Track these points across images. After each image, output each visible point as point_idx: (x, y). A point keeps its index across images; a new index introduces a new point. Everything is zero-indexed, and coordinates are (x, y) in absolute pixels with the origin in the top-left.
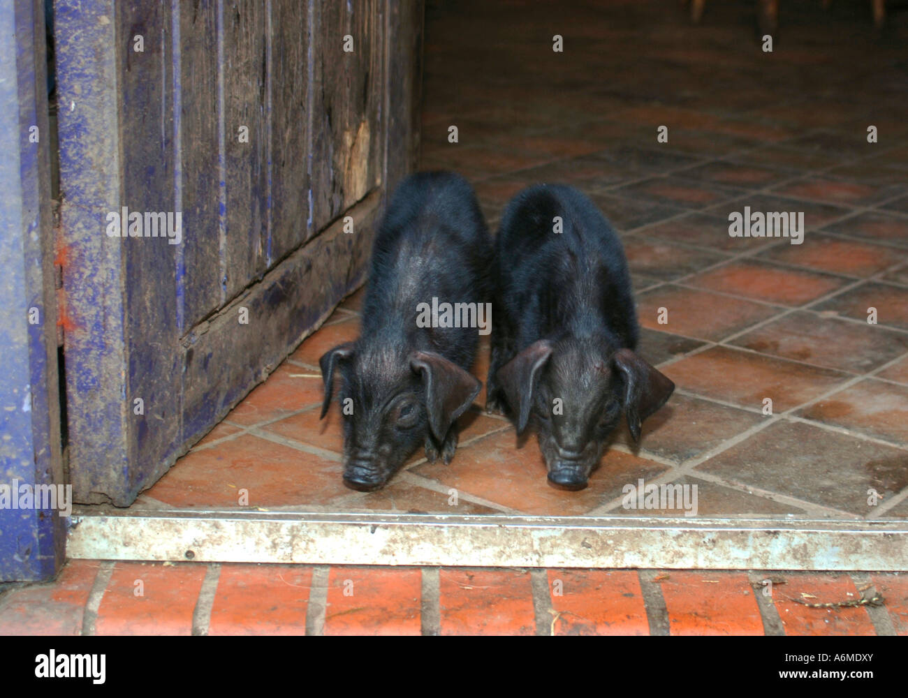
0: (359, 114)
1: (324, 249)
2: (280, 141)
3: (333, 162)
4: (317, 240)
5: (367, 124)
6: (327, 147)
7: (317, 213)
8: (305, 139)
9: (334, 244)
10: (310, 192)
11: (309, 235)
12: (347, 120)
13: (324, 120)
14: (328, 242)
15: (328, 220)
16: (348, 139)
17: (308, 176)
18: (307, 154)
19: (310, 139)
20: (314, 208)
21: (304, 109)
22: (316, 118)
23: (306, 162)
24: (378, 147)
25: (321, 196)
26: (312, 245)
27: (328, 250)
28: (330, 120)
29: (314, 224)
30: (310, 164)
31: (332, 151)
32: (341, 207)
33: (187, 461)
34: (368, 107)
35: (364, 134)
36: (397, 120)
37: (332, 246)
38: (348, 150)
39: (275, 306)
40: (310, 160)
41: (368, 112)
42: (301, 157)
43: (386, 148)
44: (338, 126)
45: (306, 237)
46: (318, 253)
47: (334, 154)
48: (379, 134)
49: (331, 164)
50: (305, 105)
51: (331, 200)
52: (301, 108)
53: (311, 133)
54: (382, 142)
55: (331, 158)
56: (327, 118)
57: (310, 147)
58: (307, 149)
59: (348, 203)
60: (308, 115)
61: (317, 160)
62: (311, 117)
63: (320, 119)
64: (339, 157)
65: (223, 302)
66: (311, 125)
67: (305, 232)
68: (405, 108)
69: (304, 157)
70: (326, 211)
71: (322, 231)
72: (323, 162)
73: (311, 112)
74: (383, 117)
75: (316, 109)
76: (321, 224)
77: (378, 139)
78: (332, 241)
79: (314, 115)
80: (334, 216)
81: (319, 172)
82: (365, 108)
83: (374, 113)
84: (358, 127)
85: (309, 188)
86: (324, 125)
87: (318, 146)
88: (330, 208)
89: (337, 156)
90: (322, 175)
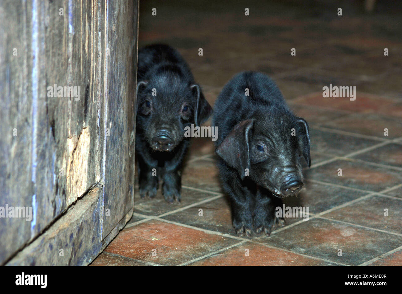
0: (81, 122)
1: (48, 245)
3: (57, 168)
4: (41, 238)
5: (87, 129)
6: (51, 156)
7: (41, 215)
8: (30, 150)
9: (56, 240)
10: (34, 197)
11: (33, 236)
12: (69, 129)
13: (48, 132)
14: (51, 239)
15: (51, 220)
16: (70, 144)
17: (32, 183)
18: (32, 163)
19: (35, 150)
20: (38, 212)
21: (28, 124)
22: (40, 131)
23: (31, 171)
24: (97, 148)
25: (44, 199)
26: (36, 243)
27: (51, 247)
28: (53, 131)
29: (38, 225)
30: (34, 173)
31: (55, 158)
32: (63, 207)
34: (89, 115)
35: (85, 138)
36: (114, 124)
37: (54, 242)
38: (71, 155)
40: (34, 169)
41: (88, 119)
42: (26, 167)
43: (105, 149)
44: (60, 135)
45: (30, 238)
46: (41, 250)
47: (57, 160)
48: (98, 136)
49: (54, 170)
50: (30, 121)
51: (54, 201)
52: (26, 124)
53: (35, 145)
54: (102, 143)
55: (54, 164)
56: (51, 129)
57: (35, 157)
58: (32, 160)
59: (70, 201)
60: (33, 129)
61: (41, 168)
62: (35, 131)
63: (45, 131)
64: (62, 162)
66: (35, 138)
67: (30, 234)
68: (122, 111)
69: (28, 167)
70: (50, 213)
71: (44, 231)
72: (47, 170)
73: (36, 125)
74: (102, 122)
75: (41, 123)
76: (45, 224)
77: (97, 142)
78: (54, 238)
79: (38, 128)
80: (56, 216)
81: (42, 180)
82: (85, 116)
83: (94, 119)
84: (80, 133)
85: (33, 194)
86: (48, 137)
87: (42, 155)
88: (53, 209)
89: (59, 162)
90: (46, 181)
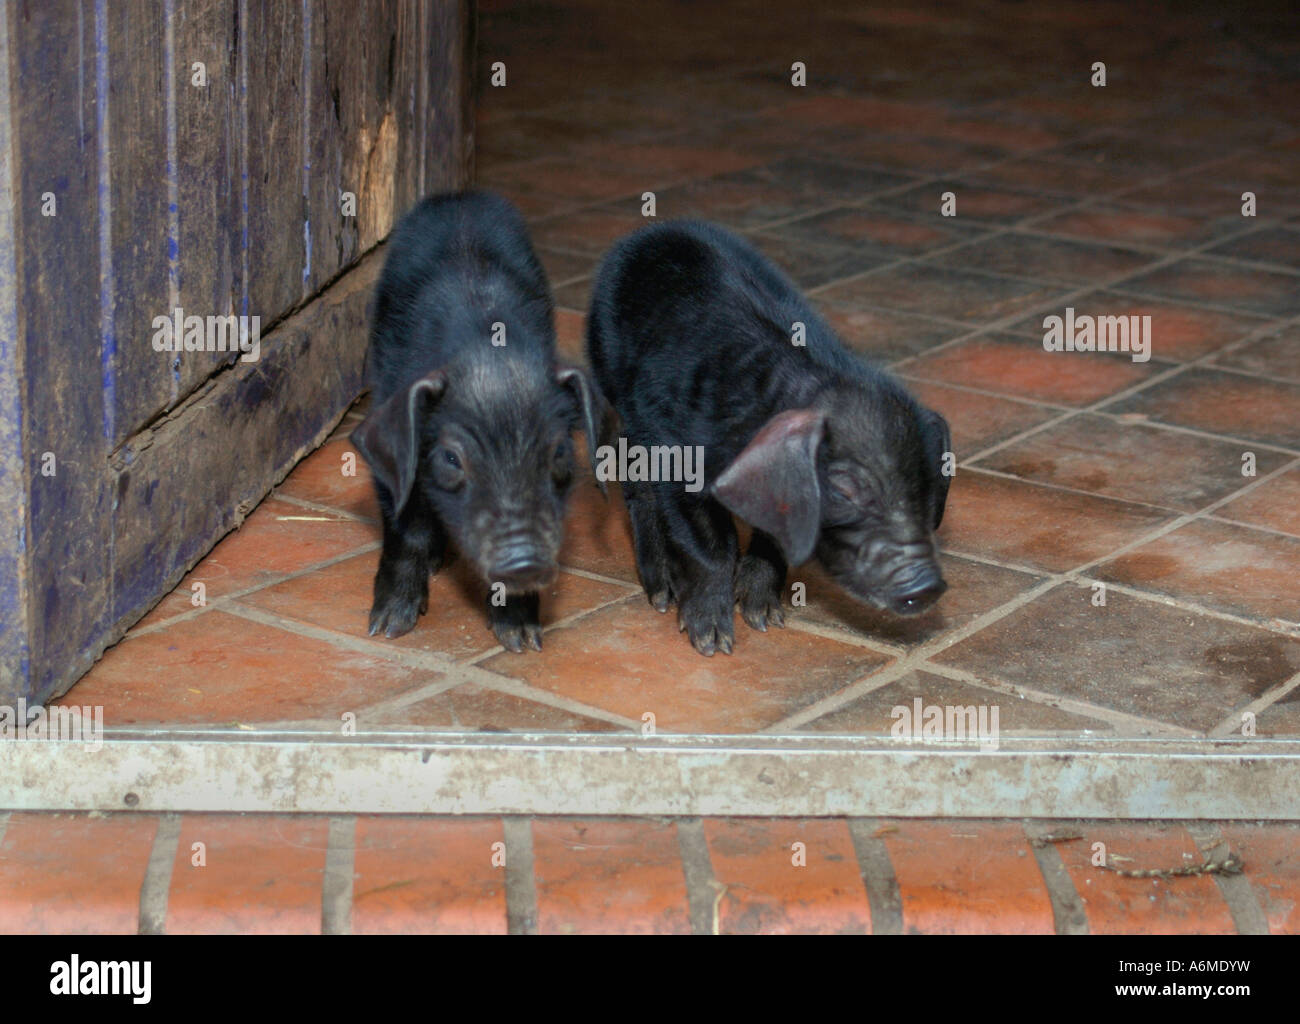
0: (382, 101)
1: (329, 317)
2: (261, 142)
3: (343, 178)
4: (317, 301)
5: (394, 117)
6: (333, 155)
7: (318, 258)
8: (299, 138)
9: (343, 309)
10: (307, 223)
11: (306, 294)
12: (364, 110)
13: (328, 109)
14: (334, 306)
15: (335, 271)
16: (365, 142)
17: (304, 198)
18: (302, 163)
19: (308, 139)
20: (313, 253)
21: (296, 89)
22: (316, 106)
23: (301, 176)
24: (410, 154)
25: (324, 231)
26: (310, 311)
27: (335, 320)
28: (337, 109)
29: (314, 276)
30: (306, 180)
31: (340, 159)
32: (354, 252)
33: (119, 652)
34: (395, 89)
35: (389, 134)
36: (439, 114)
37: (340, 312)
38: (365, 159)
39: (254, 407)
40: (307, 173)
41: (395, 99)
42: (293, 166)
43: (423, 157)
44: (349, 119)
45: (301, 297)
46: (319, 324)
47: (344, 164)
48: (412, 133)
49: (339, 182)
50: (299, 84)
51: (338, 238)
52: (292, 88)
53: (307, 130)
54: (417, 147)
55: (339, 169)
56: (333, 104)
57: (307, 152)
58: (302, 156)
59: (365, 245)
60: (304, 100)
61: (318, 173)
62: (308, 103)
63: (323, 107)
64: (351, 169)
65: (174, 398)
66: (308, 116)
67: (300, 288)
68: (452, 93)
69: (297, 168)
70: (332, 257)
71: (326, 288)
72: (327, 177)
73: (308, 95)
74: (417, 106)
75: (316, 91)
76: (325, 277)
77: (410, 143)
78: (340, 305)
79: (312, 99)
80: (342, 266)
81: (321, 193)
82: (390, 91)
83: (404, 100)
84: (380, 122)
85: (306, 219)
86: (328, 119)
87: (319, 150)
88: (338, 252)
89: (347, 168)
90: (326, 198)
